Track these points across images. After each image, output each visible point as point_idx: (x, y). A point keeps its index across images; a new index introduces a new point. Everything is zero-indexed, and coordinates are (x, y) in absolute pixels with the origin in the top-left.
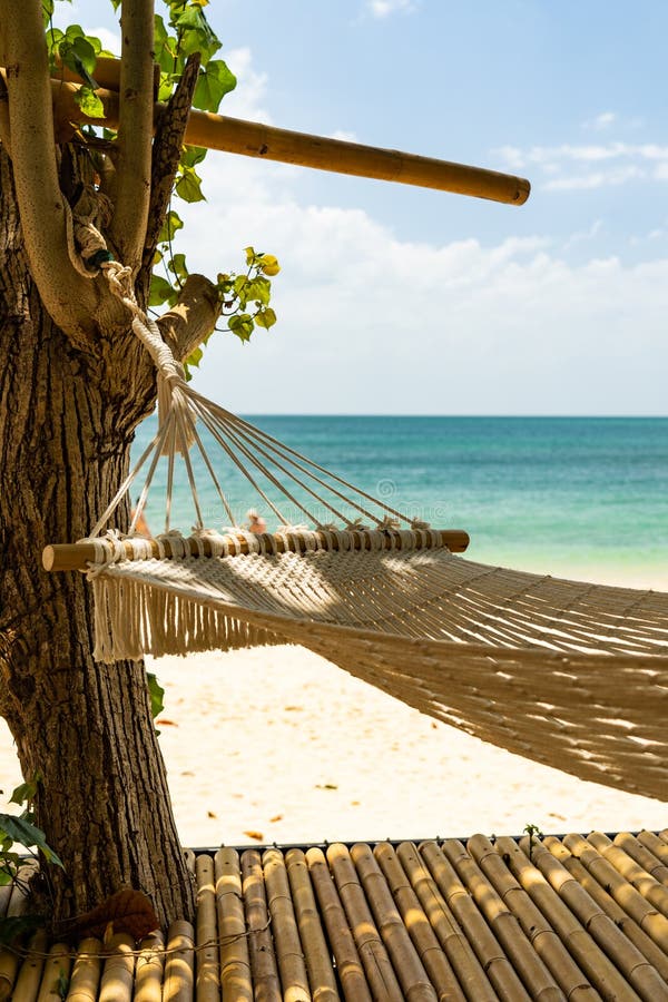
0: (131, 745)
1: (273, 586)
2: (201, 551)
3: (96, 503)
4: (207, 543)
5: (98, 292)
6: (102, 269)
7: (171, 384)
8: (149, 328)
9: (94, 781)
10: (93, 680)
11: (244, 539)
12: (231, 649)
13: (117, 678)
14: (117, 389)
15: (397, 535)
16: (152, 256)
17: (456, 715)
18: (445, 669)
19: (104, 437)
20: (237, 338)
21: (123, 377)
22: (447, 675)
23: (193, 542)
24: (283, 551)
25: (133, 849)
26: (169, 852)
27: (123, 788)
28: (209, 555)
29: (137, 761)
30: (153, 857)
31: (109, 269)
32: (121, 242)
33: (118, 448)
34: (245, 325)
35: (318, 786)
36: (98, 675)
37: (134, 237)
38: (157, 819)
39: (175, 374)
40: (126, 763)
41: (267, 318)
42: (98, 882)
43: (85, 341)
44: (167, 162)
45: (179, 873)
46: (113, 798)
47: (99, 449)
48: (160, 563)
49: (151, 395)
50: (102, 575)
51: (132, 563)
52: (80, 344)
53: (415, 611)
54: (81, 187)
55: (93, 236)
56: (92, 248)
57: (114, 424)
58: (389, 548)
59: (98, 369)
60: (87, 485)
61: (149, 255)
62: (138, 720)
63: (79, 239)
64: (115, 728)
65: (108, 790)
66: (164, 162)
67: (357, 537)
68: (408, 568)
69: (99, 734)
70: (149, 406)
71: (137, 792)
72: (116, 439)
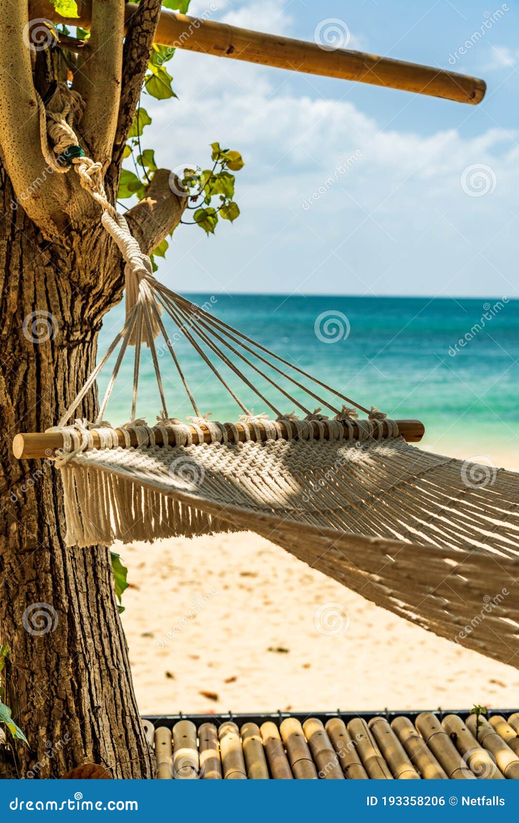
0: (95, 623)
1: (234, 475)
2: (166, 440)
3: (65, 389)
4: (172, 433)
5: (69, 188)
6: (74, 165)
7: (139, 276)
8: (117, 222)
9: (59, 658)
10: (59, 560)
11: (207, 429)
12: (194, 536)
13: (82, 558)
14: (86, 279)
15: (355, 425)
16: (122, 152)
17: (411, 610)
18: (404, 569)
19: (73, 325)
20: (202, 230)
21: (92, 268)
22: (405, 574)
23: (158, 432)
24: (245, 440)
25: (95, 724)
26: (130, 726)
27: (86, 665)
28: (173, 444)
29: (101, 639)
30: (114, 732)
31: (79, 164)
32: (92, 138)
33: (86, 336)
34: (210, 218)
35: (270, 650)
36: (64, 555)
37: (105, 133)
38: (118, 695)
39: (143, 267)
40: (90, 641)
41: (231, 211)
42: (61, 756)
43: (57, 234)
44: (138, 61)
45: (139, 746)
46: (77, 674)
47: (68, 336)
48: (126, 451)
49: (118, 286)
50: (70, 464)
51: (100, 452)
52: (51, 236)
53: (371, 500)
54: (54, 85)
55: (65, 134)
56: (64, 144)
57: (83, 313)
58: (347, 437)
59: (68, 260)
60: (56, 372)
61: (119, 150)
62: (102, 598)
63: (52, 136)
64: (79, 607)
65: (73, 666)
66: (133, 60)
67: (317, 428)
68: (366, 457)
69: (64, 612)
70: (117, 296)
71: (100, 668)
72: (85, 328)
